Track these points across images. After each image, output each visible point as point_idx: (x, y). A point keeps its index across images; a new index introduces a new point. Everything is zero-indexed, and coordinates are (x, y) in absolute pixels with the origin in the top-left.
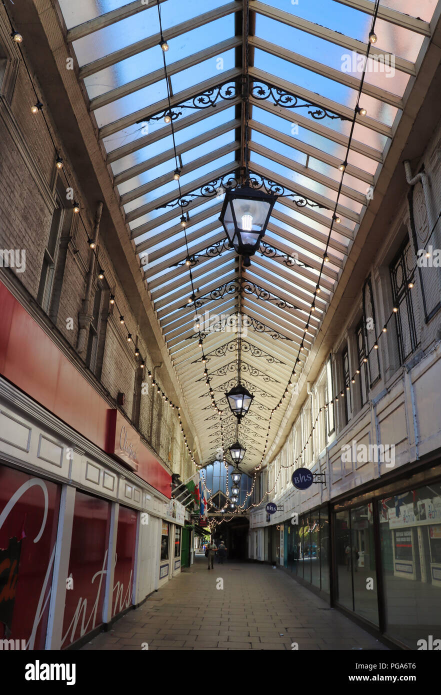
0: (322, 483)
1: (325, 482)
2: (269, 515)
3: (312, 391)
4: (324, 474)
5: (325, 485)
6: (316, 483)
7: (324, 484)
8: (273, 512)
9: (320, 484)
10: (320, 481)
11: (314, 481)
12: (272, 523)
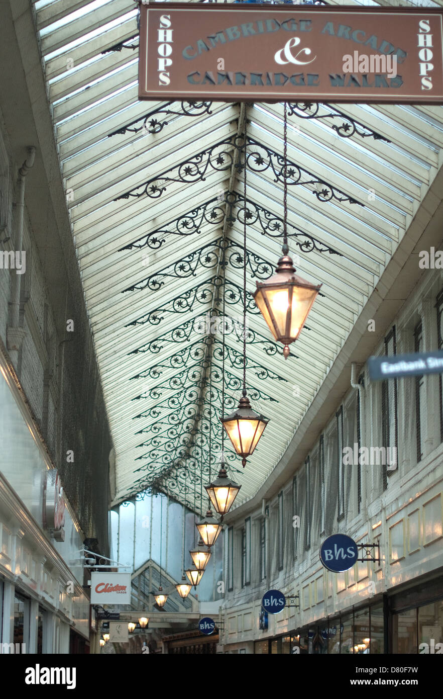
0: (374, 560)
1: (379, 560)
2: (266, 617)
3: (359, 383)
4: (378, 546)
5: (379, 564)
6: (363, 560)
7: (377, 562)
8: (276, 609)
9: (370, 562)
10: (370, 557)
11: (360, 557)
12: (271, 633)
